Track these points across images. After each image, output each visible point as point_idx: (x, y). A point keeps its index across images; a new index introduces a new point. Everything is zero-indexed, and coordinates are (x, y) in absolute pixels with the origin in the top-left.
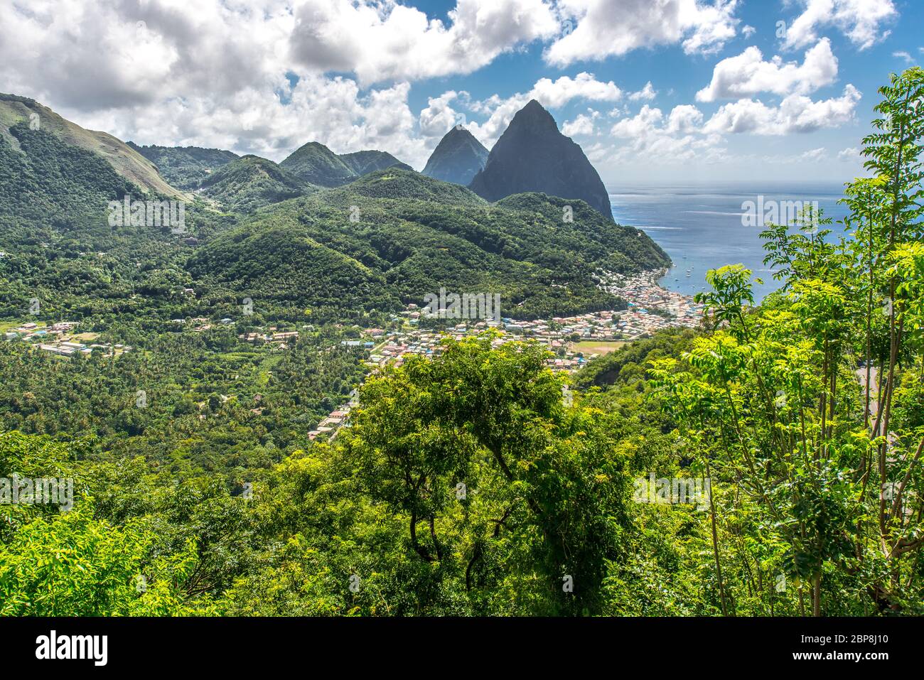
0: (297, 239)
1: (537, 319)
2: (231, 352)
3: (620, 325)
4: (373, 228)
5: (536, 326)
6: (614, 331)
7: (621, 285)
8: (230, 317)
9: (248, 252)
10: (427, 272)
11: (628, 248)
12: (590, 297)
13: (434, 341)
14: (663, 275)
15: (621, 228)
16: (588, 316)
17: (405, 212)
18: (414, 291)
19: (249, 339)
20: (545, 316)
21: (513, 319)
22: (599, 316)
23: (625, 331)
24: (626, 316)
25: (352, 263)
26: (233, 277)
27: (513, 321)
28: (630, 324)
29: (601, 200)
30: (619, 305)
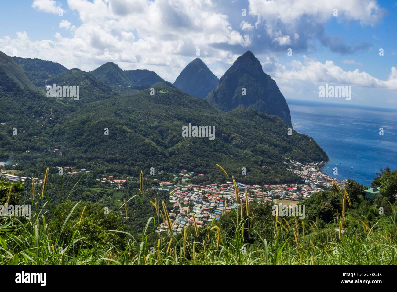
0: (118, 126)
1: (256, 185)
2: (95, 187)
3: (302, 192)
4: (159, 122)
5: (255, 189)
6: (298, 195)
7: (301, 170)
8: (86, 168)
9: (90, 131)
10: (192, 152)
11: (304, 148)
12: (284, 175)
13: (201, 192)
14: (323, 166)
15: (300, 135)
16: (284, 186)
17: (175, 115)
18: (184, 163)
19: (102, 181)
20: (259, 184)
21: (242, 183)
22: (289, 186)
23: (304, 196)
24: (304, 188)
25: (150, 143)
26: (81, 145)
27: (242, 184)
28: (307, 192)
29: (285, 114)
30: (300, 181)
